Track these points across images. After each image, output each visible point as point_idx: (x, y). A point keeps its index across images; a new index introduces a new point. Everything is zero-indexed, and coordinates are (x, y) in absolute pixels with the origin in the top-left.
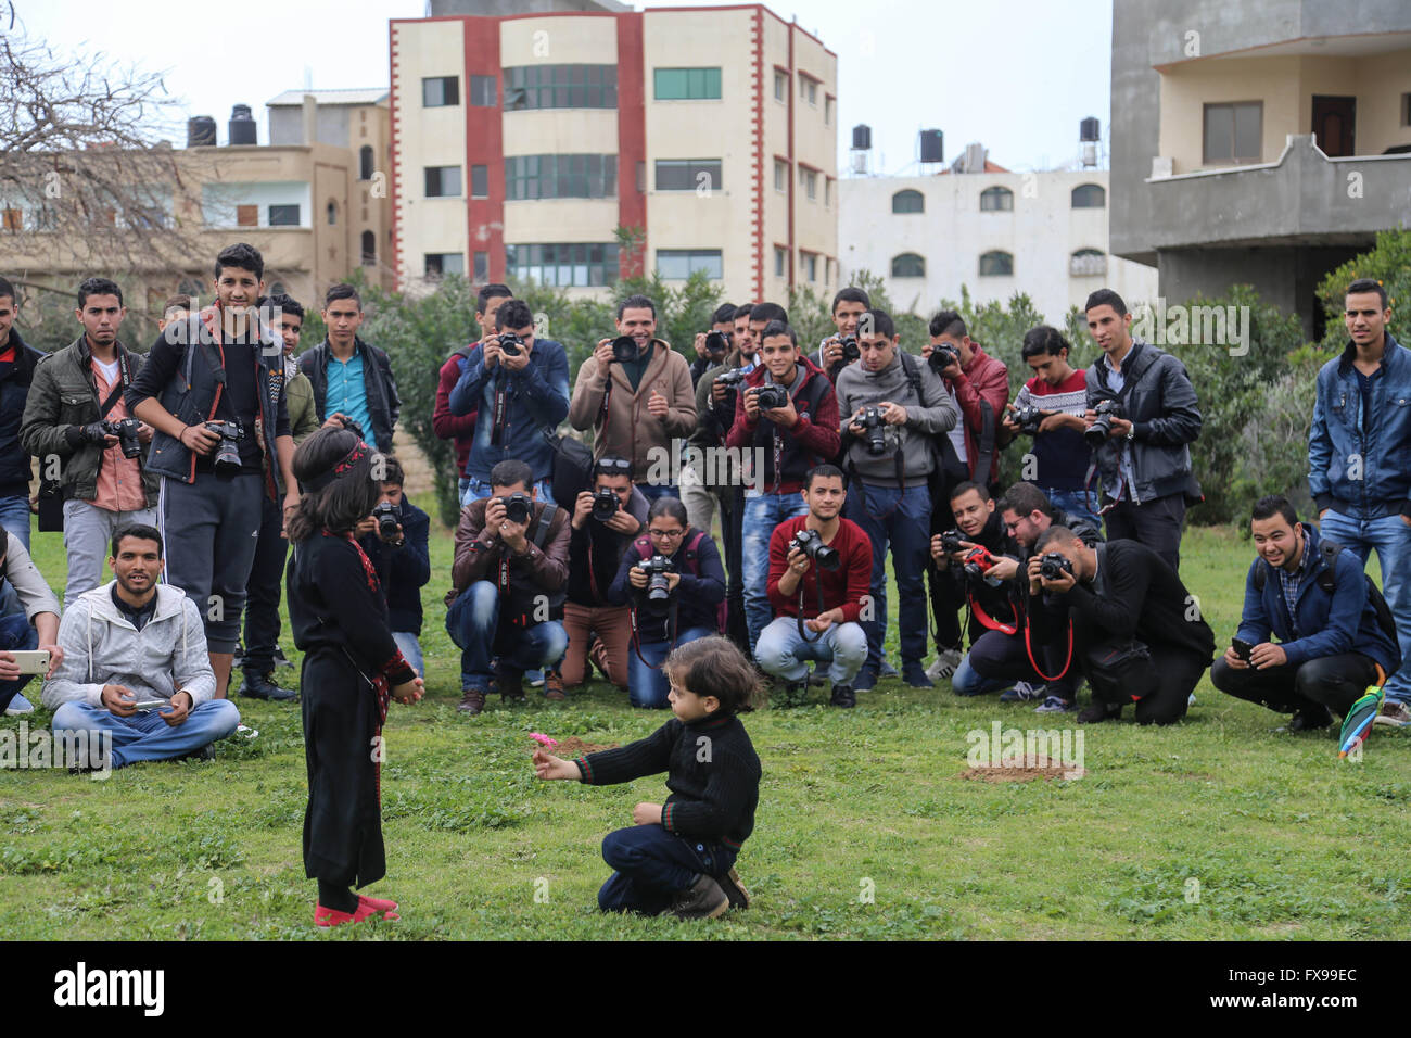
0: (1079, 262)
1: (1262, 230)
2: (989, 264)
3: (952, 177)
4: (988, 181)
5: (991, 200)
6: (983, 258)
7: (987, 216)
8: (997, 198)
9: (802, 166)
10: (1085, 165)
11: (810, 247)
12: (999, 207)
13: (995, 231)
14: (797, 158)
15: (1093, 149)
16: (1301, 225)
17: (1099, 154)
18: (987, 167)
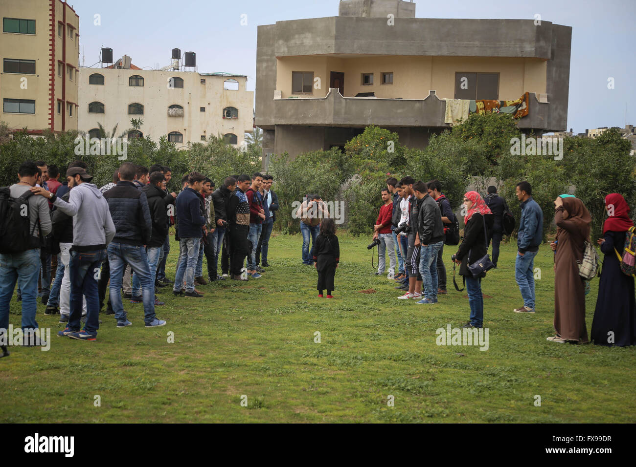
0: (172, 111)
1: (319, 121)
2: (133, 109)
3: (116, 70)
4: (132, 73)
5: (134, 82)
6: (130, 106)
7: (132, 88)
8: (136, 80)
9: (68, 65)
10: (174, 69)
11: (70, 101)
12: (137, 85)
13: (136, 95)
14: (67, 62)
15: (178, 62)
16: (334, 121)
17: (180, 65)
18: (132, 67)
